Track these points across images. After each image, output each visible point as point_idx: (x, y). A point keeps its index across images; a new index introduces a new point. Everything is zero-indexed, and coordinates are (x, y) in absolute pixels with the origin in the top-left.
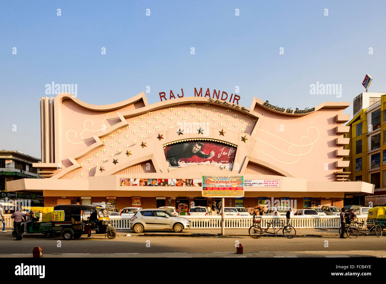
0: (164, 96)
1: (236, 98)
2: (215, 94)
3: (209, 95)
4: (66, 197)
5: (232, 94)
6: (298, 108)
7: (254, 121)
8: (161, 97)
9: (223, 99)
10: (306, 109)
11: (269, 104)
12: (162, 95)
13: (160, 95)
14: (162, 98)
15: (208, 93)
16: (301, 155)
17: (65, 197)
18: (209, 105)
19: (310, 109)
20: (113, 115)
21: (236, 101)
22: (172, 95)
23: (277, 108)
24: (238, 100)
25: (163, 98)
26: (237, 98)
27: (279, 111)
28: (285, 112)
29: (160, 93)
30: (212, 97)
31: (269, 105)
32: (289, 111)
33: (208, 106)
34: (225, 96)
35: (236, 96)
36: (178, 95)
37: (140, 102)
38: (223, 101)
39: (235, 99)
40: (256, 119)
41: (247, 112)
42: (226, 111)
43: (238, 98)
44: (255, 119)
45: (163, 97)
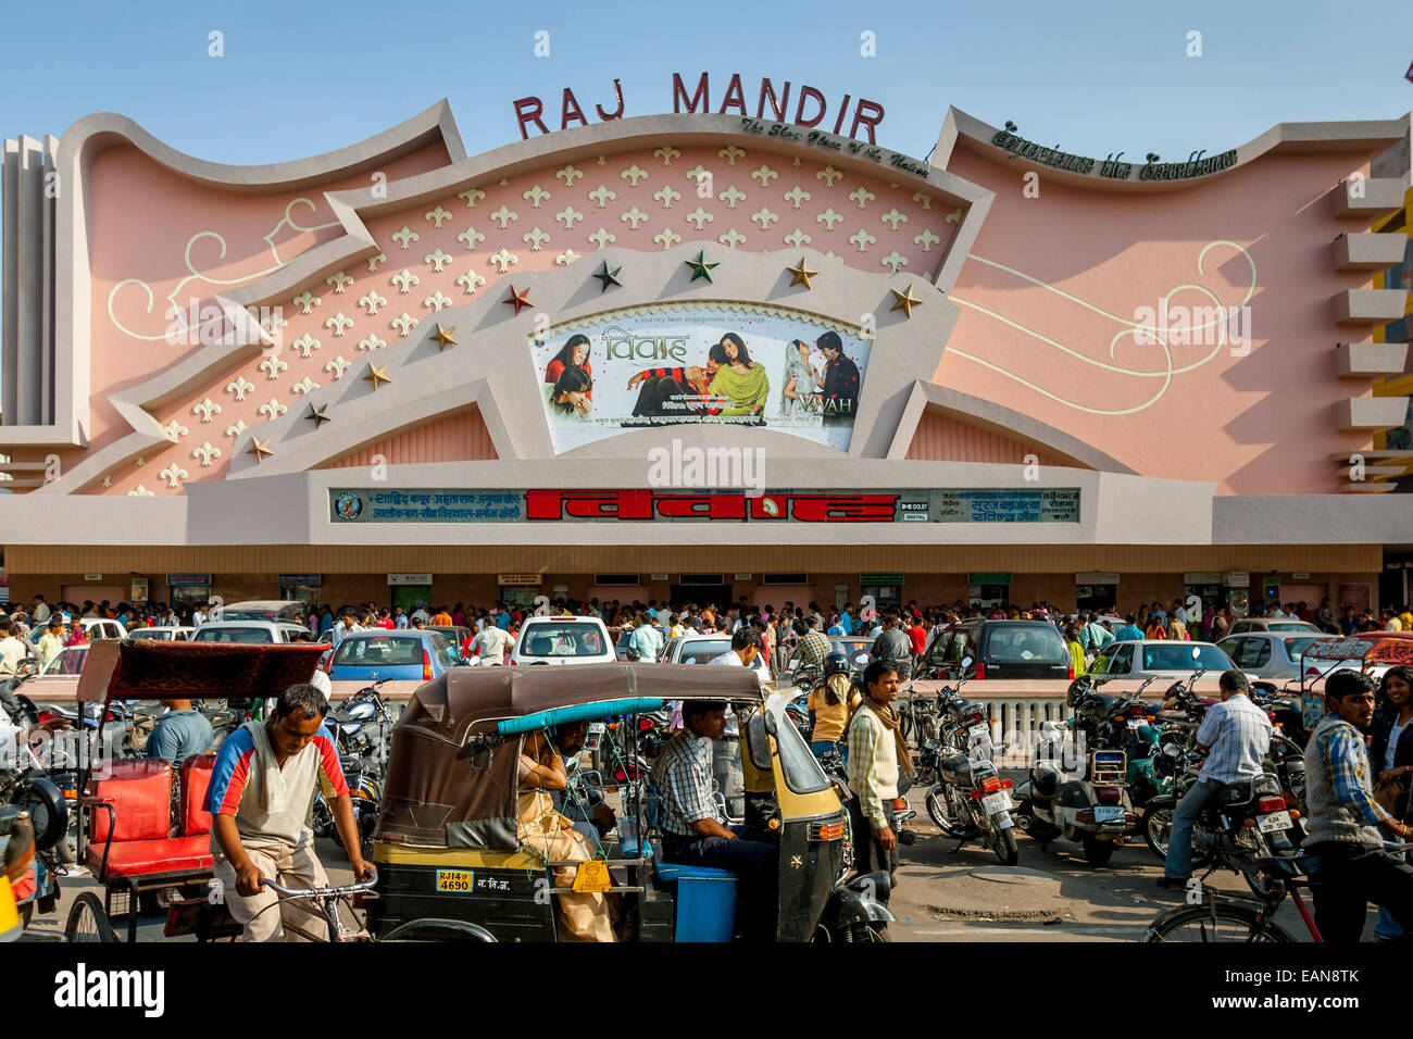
0: (536, 116)
1: (866, 112)
2: (767, 100)
3: (740, 103)
4: (103, 575)
5: (847, 98)
6: (1156, 154)
7: (949, 219)
8: (523, 119)
9: (803, 119)
10: (1194, 159)
11: (1020, 140)
12: (525, 110)
13: (519, 112)
14: (526, 124)
15: (735, 96)
16: (1169, 374)
17: (100, 578)
18: (742, 153)
19: (1216, 158)
20: (314, 208)
21: (862, 127)
22: (571, 109)
23: (1055, 156)
24: (873, 123)
25: (531, 126)
26: (870, 113)
27: (1064, 167)
28: (1094, 174)
29: (519, 104)
30: (752, 113)
31: (1021, 145)
32: (1114, 169)
33: (737, 157)
34: (812, 109)
35: (863, 103)
36: (599, 107)
37: (431, 147)
38: (805, 131)
39: (859, 118)
40: (959, 212)
41: (919, 178)
42: (819, 175)
43: (873, 114)
44: (951, 209)
45: (532, 122)
